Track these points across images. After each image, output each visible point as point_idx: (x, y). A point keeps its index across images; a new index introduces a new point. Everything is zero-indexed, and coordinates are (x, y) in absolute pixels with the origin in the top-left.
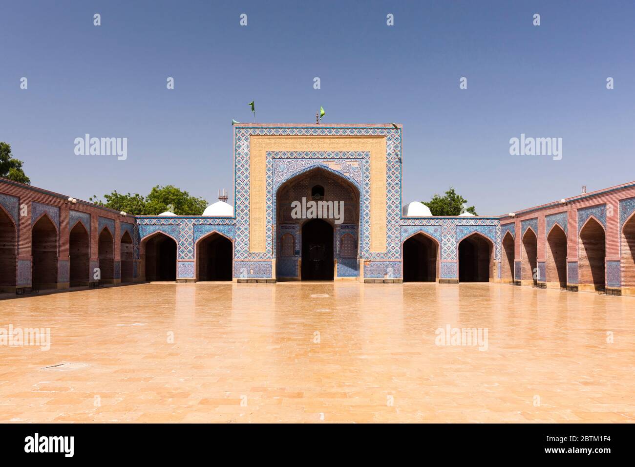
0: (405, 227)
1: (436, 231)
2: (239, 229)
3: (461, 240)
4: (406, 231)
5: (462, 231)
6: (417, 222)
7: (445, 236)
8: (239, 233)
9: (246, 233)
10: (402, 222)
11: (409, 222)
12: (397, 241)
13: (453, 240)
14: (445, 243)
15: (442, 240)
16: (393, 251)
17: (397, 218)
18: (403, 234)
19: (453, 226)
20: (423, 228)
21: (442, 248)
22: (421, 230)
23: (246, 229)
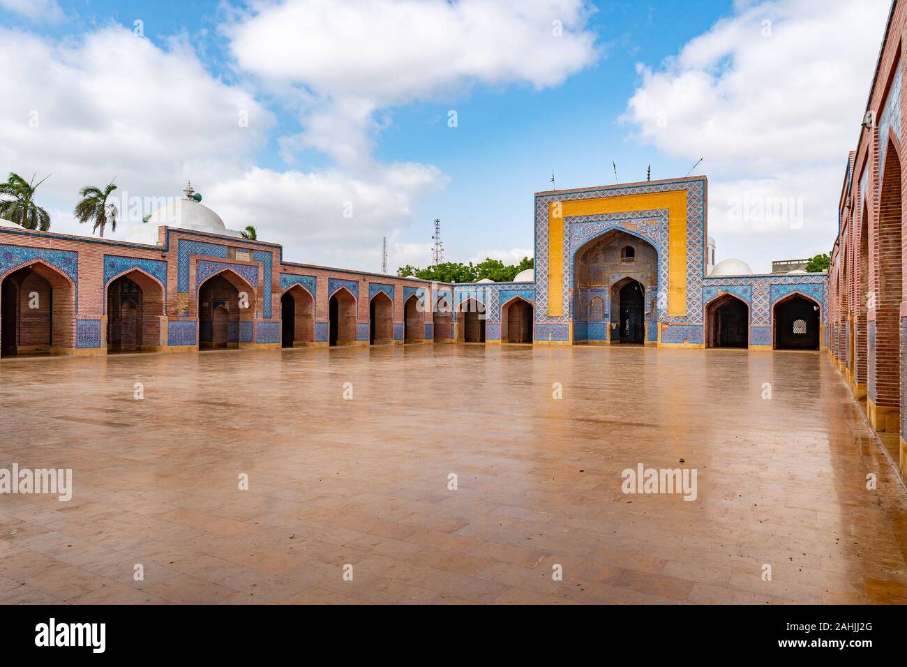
0: (708, 288)
1: (745, 291)
2: (539, 293)
3: (776, 302)
4: (709, 292)
5: (777, 291)
6: (722, 282)
7: (756, 298)
8: (538, 297)
9: (545, 297)
10: (704, 283)
11: (713, 282)
12: (698, 303)
13: (766, 302)
14: (756, 306)
15: (752, 302)
16: (694, 315)
17: (698, 279)
18: (706, 295)
19: (767, 285)
20: (729, 288)
21: (752, 310)
22: (727, 291)
23: (545, 294)
